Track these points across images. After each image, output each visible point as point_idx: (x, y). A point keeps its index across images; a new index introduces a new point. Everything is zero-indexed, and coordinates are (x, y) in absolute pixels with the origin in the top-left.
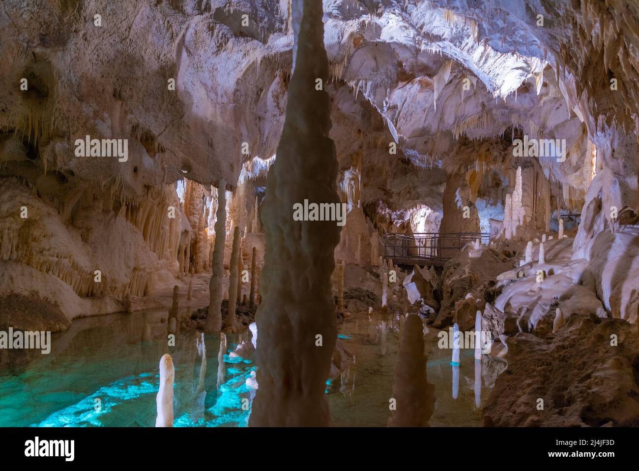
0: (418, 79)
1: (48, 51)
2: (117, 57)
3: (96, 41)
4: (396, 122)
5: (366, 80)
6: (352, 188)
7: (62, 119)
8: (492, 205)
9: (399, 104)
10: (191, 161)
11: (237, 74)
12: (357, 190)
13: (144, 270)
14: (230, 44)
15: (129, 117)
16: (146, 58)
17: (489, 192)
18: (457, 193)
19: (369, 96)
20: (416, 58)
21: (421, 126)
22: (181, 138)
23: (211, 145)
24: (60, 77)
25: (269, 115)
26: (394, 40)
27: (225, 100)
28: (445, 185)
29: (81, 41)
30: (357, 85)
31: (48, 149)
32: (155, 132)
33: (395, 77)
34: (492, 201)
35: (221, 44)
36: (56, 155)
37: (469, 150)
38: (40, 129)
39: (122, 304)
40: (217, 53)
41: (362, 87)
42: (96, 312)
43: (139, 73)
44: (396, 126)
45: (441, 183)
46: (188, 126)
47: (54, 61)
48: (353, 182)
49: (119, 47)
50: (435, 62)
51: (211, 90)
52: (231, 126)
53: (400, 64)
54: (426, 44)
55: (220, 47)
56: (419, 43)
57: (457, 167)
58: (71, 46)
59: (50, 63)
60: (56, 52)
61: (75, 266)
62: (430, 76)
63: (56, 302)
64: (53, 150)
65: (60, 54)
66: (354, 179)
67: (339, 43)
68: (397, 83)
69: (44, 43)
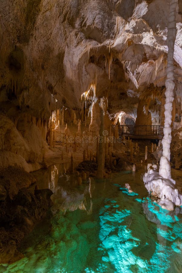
0: (149, 61)
1: (22, 45)
2: (45, 48)
3: (39, 40)
4: (138, 80)
5: (129, 61)
6: (104, 106)
7: (27, 81)
8: (153, 112)
9: (141, 72)
10: (66, 98)
11: (79, 57)
12: (106, 106)
14: (82, 42)
15: (46, 77)
16: (55, 49)
17: (152, 107)
18: (144, 108)
19: (129, 68)
20: (152, 52)
22: (62, 87)
23: (73, 90)
24: (26, 59)
25: (83, 75)
26: (146, 44)
27: (75, 69)
28: (138, 104)
29: (34, 40)
30: (124, 63)
31: (21, 95)
32: (53, 85)
33: (141, 60)
34: (153, 111)
35: (79, 42)
36: (24, 98)
37: (151, 90)
38: (17, 86)
39: (42, 165)
40: (76, 46)
41: (126, 64)
42: (34, 170)
43: (51, 56)
45: (135, 103)
46: (65, 82)
47: (24, 51)
48: (104, 103)
49: (46, 43)
50: (158, 55)
51: (71, 64)
52: (78, 81)
53: (145, 54)
54: (159, 46)
56: (156, 46)
58: (30, 43)
59: (23, 51)
60: (25, 46)
61: (26, 150)
62: (155, 60)
63: (23, 167)
64: (23, 96)
65: (26, 47)
67: (123, 44)
68: (142, 63)
69: (19, 41)
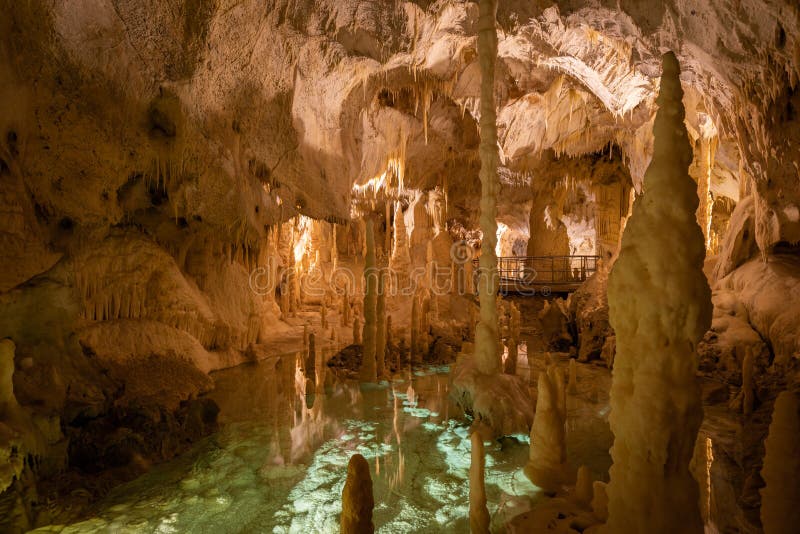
0: (528, 95)
1: (175, 84)
2: (237, 86)
3: (219, 70)
4: (504, 142)
5: (474, 97)
6: (438, 211)
7: (191, 160)
8: (576, 222)
9: (508, 123)
10: (305, 195)
11: (343, 96)
12: (444, 211)
13: (257, 315)
14: (341, 64)
15: (248, 151)
16: (265, 85)
17: (574, 209)
18: (546, 211)
19: (477, 114)
20: (530, 73)
21: (525, 145)
22: (295, 170)
23: (324, 176)
24: (188, 113)
25: (365, 136)
26: (509, 55)
27: (332, 125)
28: (531, 202)
29: (206, 71)
30: (464, 103)
31: (178, 194)
32: (270, 165)
33: (505, 95)
34: (576, 218)
35: (333, 64)
36: (185, 200)
37: (559, 166)
38: (168, 173)
39: (246, 355)
40: (327, 74)
41: (469, 105)
42: (225, 366)
43: (257, 103)
44: (503, 147)
45: (526, 201)
46: (302, 157)
47: (182, 96)
48: (439, 204)
49: (240, 74)
50: (548, 78)
51: (320, 114)
52: (340, 153)
53: (512, 80)
54: (543, 59)
55: (331, 67)
56: (535, 59)
57: (545, 183)
58: (197, 78)
59: (177, 98)
60: (183, 85)
61: (201, 319)
62: (541, 92)
63: (190, 359)
64: (183, 196)
65: (187, 87)
66: (440, 199)
67: (450, 58)
68: (507, 100)
69: (170, 76)
